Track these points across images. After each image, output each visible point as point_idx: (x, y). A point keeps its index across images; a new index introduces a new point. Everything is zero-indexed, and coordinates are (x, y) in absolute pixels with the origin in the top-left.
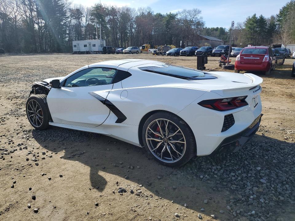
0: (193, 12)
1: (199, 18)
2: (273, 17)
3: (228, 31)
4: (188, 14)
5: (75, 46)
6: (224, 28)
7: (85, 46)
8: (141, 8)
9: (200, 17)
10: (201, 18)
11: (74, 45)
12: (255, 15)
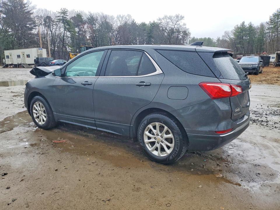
0: (176, 17)
1: (181, 24)
2: (262, 26)
3: (215, 41)
4: (170, 20)
5: (8, 57)
6: (212, 38)
7: (19, 56)
8: (120, 16)
9: (183, 24)
10: (185, 24)
11: (6, 56)
12: (243, 23)
